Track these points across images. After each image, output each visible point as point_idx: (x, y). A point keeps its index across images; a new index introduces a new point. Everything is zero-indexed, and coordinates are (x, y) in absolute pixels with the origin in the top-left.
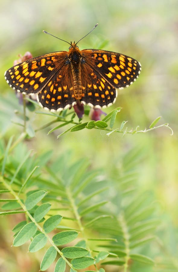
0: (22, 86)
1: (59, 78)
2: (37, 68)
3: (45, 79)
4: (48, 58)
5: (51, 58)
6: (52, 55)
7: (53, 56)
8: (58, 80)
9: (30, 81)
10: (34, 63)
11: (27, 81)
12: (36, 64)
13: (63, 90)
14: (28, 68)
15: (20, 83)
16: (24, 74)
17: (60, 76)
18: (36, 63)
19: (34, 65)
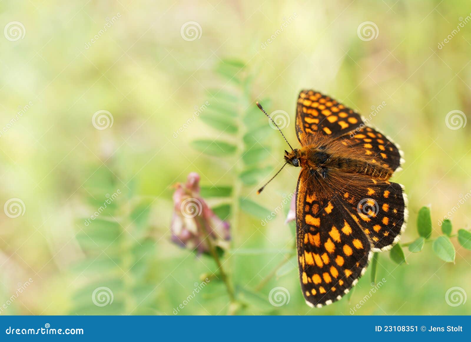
0: (348, 273)
1: (349, 198)
2: (320, 235)
3: (346, 224)
4: (307, 209)
5: (308, 203)
6: (302, 200)
7: (305, 199)
8: (351, 201)
9: (343, 255)
10: (308, 239)
11: (340, 261)
12: (311, 236)
13: (375, 196)
14: (314, 255)
15: (341, 275)
16: (324, 264)
17: (346, 195)
18: (309, 234)
19: (311, 240)
